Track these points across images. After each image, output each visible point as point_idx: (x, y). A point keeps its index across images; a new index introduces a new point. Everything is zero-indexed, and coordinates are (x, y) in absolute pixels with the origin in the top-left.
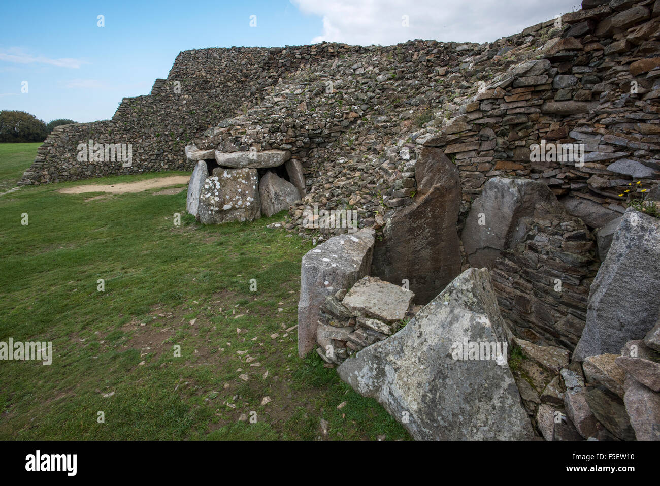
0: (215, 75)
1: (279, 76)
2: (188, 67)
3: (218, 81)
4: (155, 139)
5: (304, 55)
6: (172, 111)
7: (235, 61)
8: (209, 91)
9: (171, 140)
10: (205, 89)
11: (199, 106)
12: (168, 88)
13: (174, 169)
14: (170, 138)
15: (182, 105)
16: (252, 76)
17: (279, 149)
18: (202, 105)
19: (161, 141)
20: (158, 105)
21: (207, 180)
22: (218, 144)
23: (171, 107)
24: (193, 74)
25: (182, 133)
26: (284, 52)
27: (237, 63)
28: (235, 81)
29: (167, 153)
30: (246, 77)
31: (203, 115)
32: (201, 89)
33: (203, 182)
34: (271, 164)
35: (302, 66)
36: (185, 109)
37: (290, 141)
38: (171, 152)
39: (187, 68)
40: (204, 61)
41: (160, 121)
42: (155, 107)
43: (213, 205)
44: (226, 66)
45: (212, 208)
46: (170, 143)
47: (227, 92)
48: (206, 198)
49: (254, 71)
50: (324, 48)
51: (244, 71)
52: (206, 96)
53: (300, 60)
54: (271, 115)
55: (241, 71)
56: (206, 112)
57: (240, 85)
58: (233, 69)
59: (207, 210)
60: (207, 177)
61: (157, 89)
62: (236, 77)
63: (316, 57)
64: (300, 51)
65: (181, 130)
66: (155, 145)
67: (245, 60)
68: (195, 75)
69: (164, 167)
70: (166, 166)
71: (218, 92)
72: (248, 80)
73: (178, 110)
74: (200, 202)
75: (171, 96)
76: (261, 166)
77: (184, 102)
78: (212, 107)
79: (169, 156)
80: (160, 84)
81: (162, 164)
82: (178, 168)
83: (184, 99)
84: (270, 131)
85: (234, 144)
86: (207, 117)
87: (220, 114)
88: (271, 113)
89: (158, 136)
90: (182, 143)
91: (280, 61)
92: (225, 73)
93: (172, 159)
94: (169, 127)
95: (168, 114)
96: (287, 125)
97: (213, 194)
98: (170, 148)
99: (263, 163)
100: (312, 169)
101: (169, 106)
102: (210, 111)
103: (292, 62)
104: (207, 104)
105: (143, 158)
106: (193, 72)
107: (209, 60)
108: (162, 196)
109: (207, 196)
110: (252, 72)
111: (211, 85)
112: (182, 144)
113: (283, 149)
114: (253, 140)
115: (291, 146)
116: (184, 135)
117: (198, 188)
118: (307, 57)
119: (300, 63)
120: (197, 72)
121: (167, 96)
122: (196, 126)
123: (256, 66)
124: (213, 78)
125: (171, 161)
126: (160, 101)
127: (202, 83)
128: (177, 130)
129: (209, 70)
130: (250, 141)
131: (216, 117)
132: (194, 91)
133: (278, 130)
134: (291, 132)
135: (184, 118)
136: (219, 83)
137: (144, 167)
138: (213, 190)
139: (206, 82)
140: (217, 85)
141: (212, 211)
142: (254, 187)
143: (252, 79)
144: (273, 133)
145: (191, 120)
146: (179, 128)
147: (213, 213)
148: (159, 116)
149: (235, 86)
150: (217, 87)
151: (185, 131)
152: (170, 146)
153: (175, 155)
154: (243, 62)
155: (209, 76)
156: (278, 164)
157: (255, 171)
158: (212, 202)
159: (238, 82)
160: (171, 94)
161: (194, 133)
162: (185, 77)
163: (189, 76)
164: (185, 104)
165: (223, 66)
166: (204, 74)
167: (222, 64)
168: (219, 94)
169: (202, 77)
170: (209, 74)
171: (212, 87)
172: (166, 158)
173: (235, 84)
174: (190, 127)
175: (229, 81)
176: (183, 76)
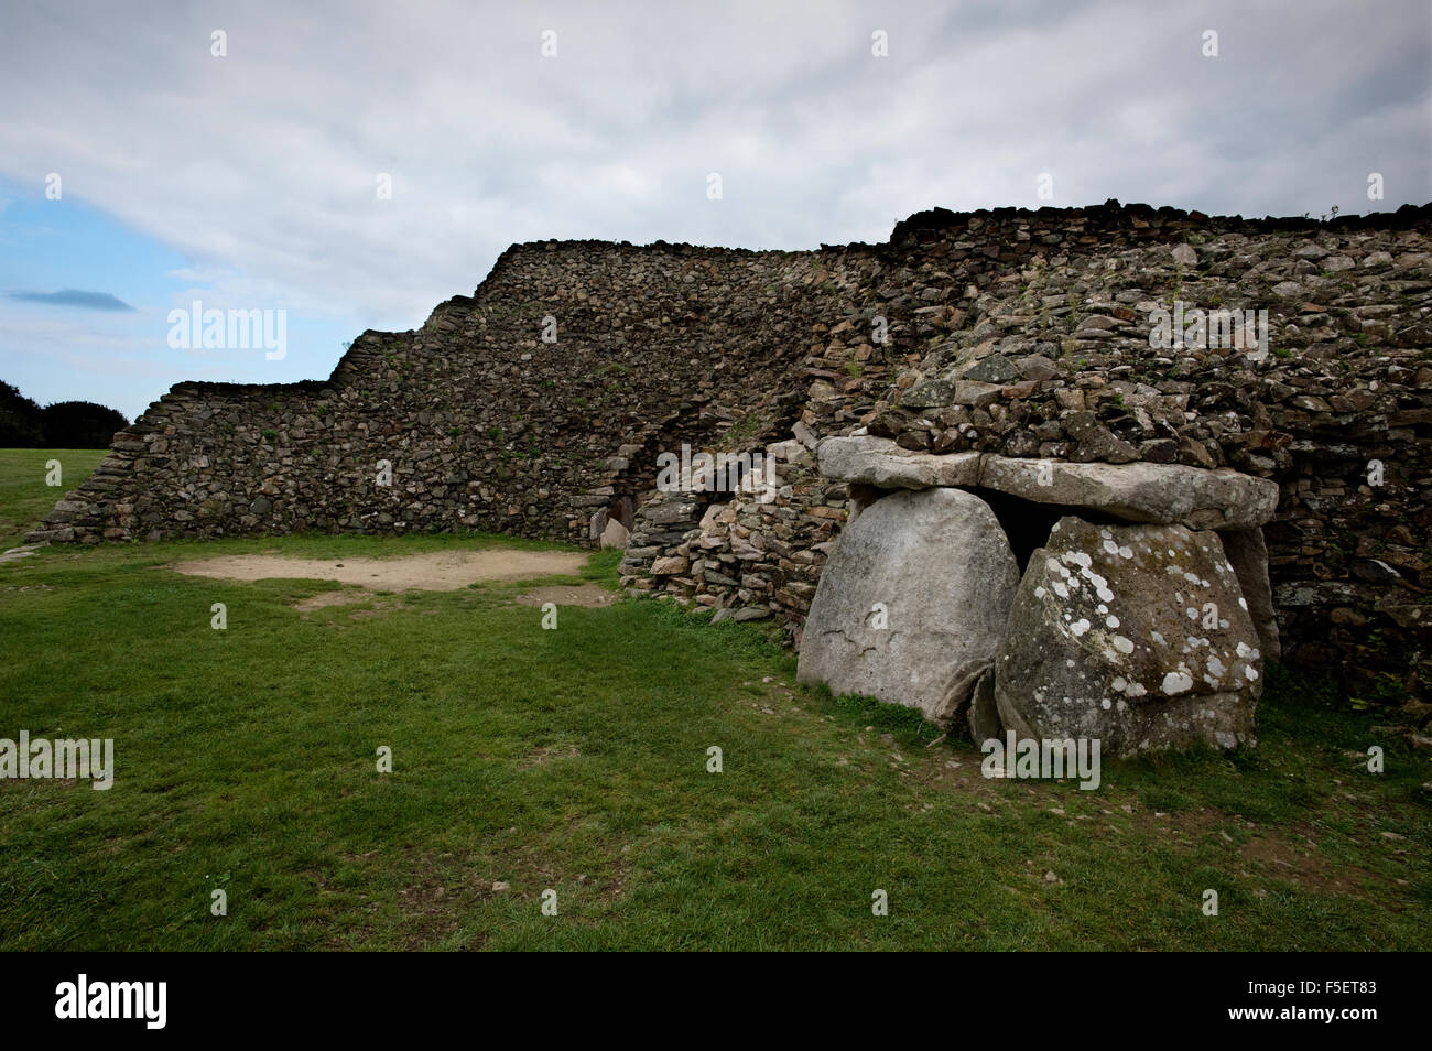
0: (613, 299)
1: (965, 280)
2: (537, 276)
3: (621, 315)
4: (448, 441)
5: (1044, 232)
6: (491, 375)
7: (668, 274)
8: (594, 337)
9: (490, 450)
10: (583, 330)
11: (567, 370)
12: (484, 320)
13: (493, 529)
14: (491, 443)
15: (521, 365)
16: (715, 310)
18: (576, 368)
19: (463, 449)
20: (453, 356)
23: (488, 365)
24: (551, 294)
25: (521, 434)
26: (973, 223)
27: (672, 278)
28: (666, 319)
29: (477, 483)
30: (699, 310)
31: (579, 393)
32: (574, 330)
35: (1038, 260)
36: (527, 373)
38: (490, 480)
39: (533, 278)
40: (583, 266)
41: (460, 396)
42: (446, 361)
43: (1119, 671)
44: (644, 281)
45: (1118, 684)
46: (488, 457)
47: (645, 342)
49: (721, 299)
51: (694, 297)
52: (586, 347)
53: (1029, 245)
55: (685, 296)
56: (589, 385)
57: (683, 330)
58: (661, 290)
59: (1095, 694)
61: (453, 319)
62: (670, 310)
63: (1083, 240)
64: (1030, 220)
65: (519, 425)
66: (446, 458)
67: (693, 273)
68: (556, 297)
69: (465, 521)
70: (472, 520)
71: (620, 340)
72: (705, 318)
73: (507, 374)
75: (488, 338)
77: (526, 357)
78: (606, 373)
79: (484, 492)
80: (463, 310)
81: (462, 513)
82: (505, 526)
83: (526, 349)
86: (590, 399)
87: (627, 394)
89: (455, 435)
90: (521, 458)
91: (960, 245)
92: (643, 298)
93: (490, 499)
94: (484, 415)
95: (481, 383)
97: (1098, 622)
98: (489, 470)
99: (1230, 513)
101: (481, 363)
102: (598, 383)
103: (1005, 249)
104: (592, 366)
105: (412, 490)
106: (551, 289)
107: (594, 267)
109: (1078, 629)
110: (715, 300)
111: (601, 322)
112: (520, 463)
115: (1272, 462)
116: (525, 438)
118: (1054, 238)
119: (1030, 251)
120: (562, 291)
121: (477, 338)
122: (559, 419)
123: (726, 288)
124: (608, 306)
125: (487, 506)
126: (460, 348)
127: (576, 316)
128: (507, 423)
129: (597, 286)
131: (616, 401)
135: (524, 395)
136: (622, 319)
137: (410, 516)
138: (1093, 604)
139: (587, 314)
140: (617, 323)
141: (1116, 697)
142: (1242, 602)
143: (714, 317)
145: (545, 403)
146: (512, 418)
147: (1121, 705)
148: (456, 384)
149: (665, 330)
150: (617, 329)
151: (528, 428)
152: (487, 464)
153: (499, 491)
154: (689, 278)
155: (594, 300)
157: (1214, 537)
158: (1110, 655)
159: (675, 322)
160: (489, 334)
161: (552, 435)
162: (528, 298)
163: (537, 298)
164: (528, 361)
165: (635, 282)
166: (582, 296)
167: (631, 277)
168: (621, 346)
169: (577, 303)
170: (595, 298)
171: (604, 328)
172: (474, 497)
173: (666, 324)
174: (542, 419)
175: (648, 316)
176: (521, 297)
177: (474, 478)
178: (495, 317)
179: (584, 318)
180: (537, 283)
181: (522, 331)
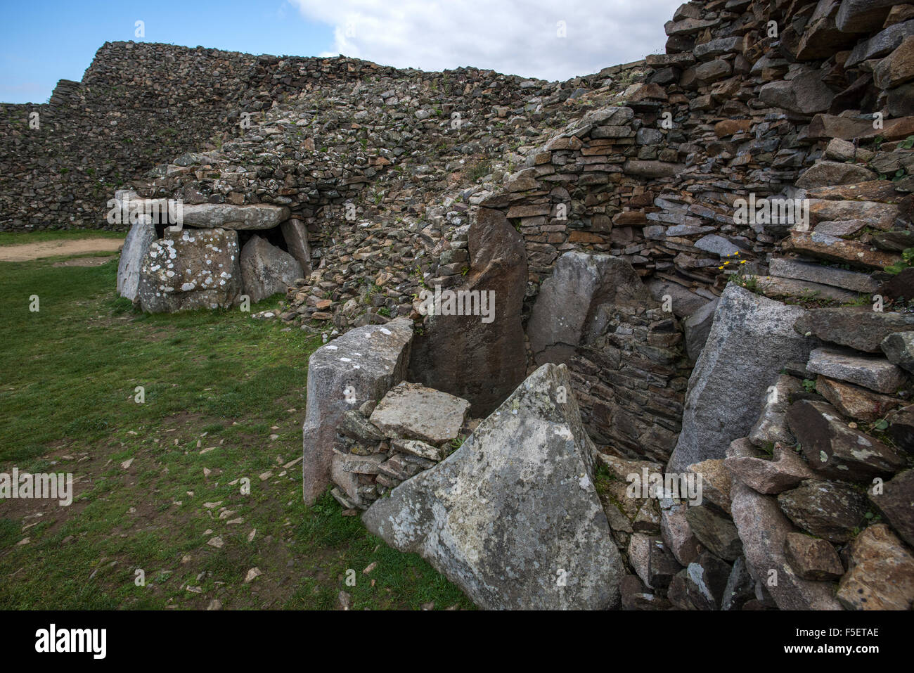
0: (169, 86)
1: (274, 98)
2: (119, 67)
3: (174, 96)
4: (59, 176)
5: (312, 71)
6: (91, 134)
7: (202, 70)
8: (158, 110)
9: (88, 182)
10: (151, 106)
11: (140, 132)
12: (83, 98)
13: (93, 227)
14: (88, 178)
15: (111, 128)
16: (230, 95)
17: (271, 203)
18: (146, 131)
19: (69, 181)
20: (64, 122)
21: (155, 245)
22: (174, 191)
23: (88, 128)
24: (130, 81)
25: (109, 172)
26: (282, 64)
27: (205, 72)
28: (201, 100)
29: (80, 201)
30: (221, 95)
31: (147, 147)
32: (145, 105)
33: (147, 247)
34: (259, 224)
35: (308, 86)
36: (114, 134)
37: (289, 192)
38: (88, 199)
39: (118, 69)
40: (150, 62)
41: (67, 148)
42: (58, 125)
43: (164, 283)
44: (188, 74)
45: (162, 288)
46: (86, 186)
47: (189, 115)
48: (152, 273)
49: (234, 87)
50: (341, 64)
51: (218, 86)
52: (153, 117)
53: (305, 78)
54: (260, 152)
55: (212, 85)
56: (153, 142)
57: (211, 107)
58: (198, 81)
59: (154, 291)
60: (154, 240)
61: (62, 97)
62: (204, 94)
63: (330, 77)
64: (306, 64)
65: (108, 167)
66: (57, 187)
67: (219, 69)
68: (133, 83)
69: (76, 223)
70: (80, 222)
71: (174, 113)
72: (224, 100)
73: (102, 134)
74: (141, 278)
75: (87, 109)
76: (243, 227)
77: (114, 123)
78: (163, 135)
79: (85, 206)
80: (68, 89)
81: (72, 218)
82: (103, 226)
83: (114, 118)
84: (258, 176)
85: (201, 191)
86: (154, 150)
87: (176, 147)
88: (260, 149)
89: (64, 172)
90: (109, 186)
91: (275, 76)
92: (186, 86)
93: (90, 211)
94: (84, 160)
95: (84, 139)
96: (285, 169)
97: (164, 266)
98: (88, 194)
99: (247, 223)
100: (322, 235)
101: (84, 127)
102: (158, 140)
103: (294, 80)
104: (155, 130)
105: (35, 206)
106: (130, 77)
107: (157, 62)
108: (70, 268)
109: (154, 269)
110: (230, 88)
111: (162, 101)
112: (109, 189)
113: (278, 204)
114: (232, 188)
115: (290, 200)
116: (112, 174)
117: (138, 256)
118: (316, 74)
119: (305, 82)
120: (137, 79)
121: (81, 109)
122: (135, 162)
123: (237, 80)
124: (165, 90)
125: (89, 214)
126: (68, 116)
127: (145, 97)
128: (100, 165)
129: (158, 77)
130: (227, 189)
131: (169, 151)
132: (131, 107)
133: (271, 175)
134: (290, 179)
135: (113, 148)
136: (175, 99)
137: (36, 221)
138: (165, 260)
139: (152, 95)
140: (172, 101)
141: (162, 292)
142: (233, 258)
143: (229, 99)
144: (263, 179)
145: (126, 153)
146: (104, 162)
147: (165, 295)
148: (65, 140)
149: (202, 107)
150: (173, 105)
151: (114, 168)
152: (86, 190)
153: (96, 206)
154: (216, 72)
155: (157, 87)
156: (269, 225)
157: (234, 233)
158: (163, 278)
159: (207, 102)
160: (88, 107)
161: (131, 172)
162: (116, 83)
163: (121, 83)
164: (115, 126)
165: (182, 74)
166: (149, 83)
167: (180, 71)
168: (174, 117)
169: (146, 88)
170: (157, 84)
171: (164, 105)
172: (79, 209)
173: (202, 103)
174: (123, 163)
175: (191, 98)
176: (111, 82)
177: (78, 198)
178: (92, 95)
179: (151, 97)
180: (121, 72)
181: (111, 106)
